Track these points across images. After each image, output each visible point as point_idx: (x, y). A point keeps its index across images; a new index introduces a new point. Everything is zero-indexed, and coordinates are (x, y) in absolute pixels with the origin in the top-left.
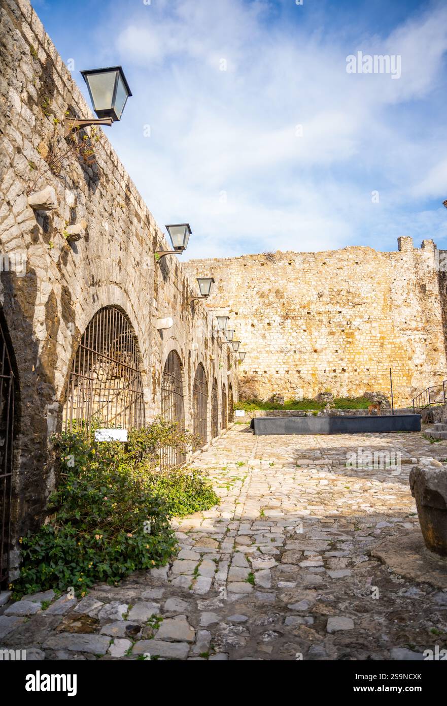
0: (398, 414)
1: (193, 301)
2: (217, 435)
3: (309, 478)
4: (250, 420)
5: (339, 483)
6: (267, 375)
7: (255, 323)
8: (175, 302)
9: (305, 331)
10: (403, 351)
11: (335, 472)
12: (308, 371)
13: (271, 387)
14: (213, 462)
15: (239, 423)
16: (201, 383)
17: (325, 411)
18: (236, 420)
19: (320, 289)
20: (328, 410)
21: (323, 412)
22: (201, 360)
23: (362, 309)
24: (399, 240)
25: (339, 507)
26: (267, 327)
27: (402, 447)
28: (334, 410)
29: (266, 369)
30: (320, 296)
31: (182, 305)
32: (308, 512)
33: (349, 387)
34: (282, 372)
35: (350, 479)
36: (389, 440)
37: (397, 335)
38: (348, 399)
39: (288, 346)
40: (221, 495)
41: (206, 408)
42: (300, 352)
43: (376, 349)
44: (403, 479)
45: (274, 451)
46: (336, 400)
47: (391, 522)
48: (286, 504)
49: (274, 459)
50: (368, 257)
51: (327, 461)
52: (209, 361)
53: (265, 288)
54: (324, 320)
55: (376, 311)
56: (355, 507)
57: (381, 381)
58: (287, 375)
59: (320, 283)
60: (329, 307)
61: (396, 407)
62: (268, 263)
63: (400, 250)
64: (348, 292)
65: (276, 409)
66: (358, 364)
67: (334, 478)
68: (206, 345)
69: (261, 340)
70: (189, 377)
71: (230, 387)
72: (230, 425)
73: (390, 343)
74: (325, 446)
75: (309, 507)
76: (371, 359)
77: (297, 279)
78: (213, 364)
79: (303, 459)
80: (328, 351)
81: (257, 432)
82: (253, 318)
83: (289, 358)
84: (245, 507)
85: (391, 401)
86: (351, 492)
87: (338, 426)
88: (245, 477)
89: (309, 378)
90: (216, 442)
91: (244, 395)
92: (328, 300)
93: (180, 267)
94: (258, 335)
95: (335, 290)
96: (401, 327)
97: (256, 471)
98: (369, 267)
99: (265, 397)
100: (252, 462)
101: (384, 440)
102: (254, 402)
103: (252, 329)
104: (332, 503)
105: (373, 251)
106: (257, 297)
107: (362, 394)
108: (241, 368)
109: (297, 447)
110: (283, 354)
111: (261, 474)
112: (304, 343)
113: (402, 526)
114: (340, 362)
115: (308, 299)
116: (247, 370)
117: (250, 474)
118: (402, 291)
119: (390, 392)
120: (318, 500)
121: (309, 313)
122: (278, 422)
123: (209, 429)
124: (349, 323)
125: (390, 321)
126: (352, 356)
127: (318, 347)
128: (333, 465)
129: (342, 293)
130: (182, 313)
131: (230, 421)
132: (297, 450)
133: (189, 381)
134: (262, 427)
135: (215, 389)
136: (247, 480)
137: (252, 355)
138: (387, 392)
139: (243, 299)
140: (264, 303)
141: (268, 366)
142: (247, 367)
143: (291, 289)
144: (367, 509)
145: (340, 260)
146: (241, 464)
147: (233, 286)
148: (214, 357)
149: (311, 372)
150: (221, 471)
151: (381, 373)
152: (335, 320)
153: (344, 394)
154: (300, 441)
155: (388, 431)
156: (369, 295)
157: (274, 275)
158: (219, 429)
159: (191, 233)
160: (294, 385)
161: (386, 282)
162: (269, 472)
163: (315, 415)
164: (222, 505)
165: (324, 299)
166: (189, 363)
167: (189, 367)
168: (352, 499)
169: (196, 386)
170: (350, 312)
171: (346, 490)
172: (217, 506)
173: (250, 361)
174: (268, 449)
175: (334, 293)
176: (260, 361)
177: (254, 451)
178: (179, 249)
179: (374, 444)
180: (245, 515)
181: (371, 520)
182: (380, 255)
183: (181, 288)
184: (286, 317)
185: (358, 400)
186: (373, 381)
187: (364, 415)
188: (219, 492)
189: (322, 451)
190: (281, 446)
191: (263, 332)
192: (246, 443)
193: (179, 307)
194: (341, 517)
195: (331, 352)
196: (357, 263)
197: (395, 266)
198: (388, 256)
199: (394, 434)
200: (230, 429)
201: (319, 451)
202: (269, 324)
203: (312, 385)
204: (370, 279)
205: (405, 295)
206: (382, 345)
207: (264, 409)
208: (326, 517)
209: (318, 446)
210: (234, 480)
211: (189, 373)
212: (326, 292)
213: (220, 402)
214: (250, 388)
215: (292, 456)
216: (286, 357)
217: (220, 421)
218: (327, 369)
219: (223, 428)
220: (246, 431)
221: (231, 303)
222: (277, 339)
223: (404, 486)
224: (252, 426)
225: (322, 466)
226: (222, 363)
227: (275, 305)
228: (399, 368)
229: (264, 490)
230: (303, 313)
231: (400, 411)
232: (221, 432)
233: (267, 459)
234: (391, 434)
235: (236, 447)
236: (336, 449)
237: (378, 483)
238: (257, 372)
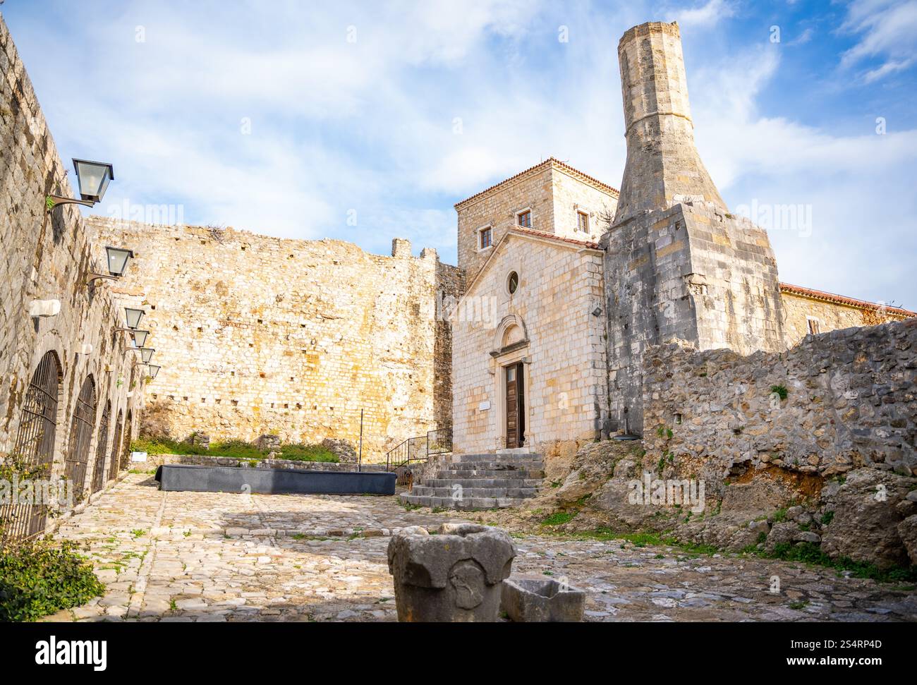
0: (366, 471)
1: (93, 280)
2: (100, 488)
3: (242, 554)
4: (154, 468)
5: (286, 561)
6: (188, 403)
7: (180, 324)
8: (67, 277)
9: (251, 345)
10: (380, 388)
11: (280, 546)
12: (248, 402)
13: (191, 421)
14: (93, 529)
15: (135, 472)
16: (86, 406)
17: (267, 461)
18: (131, 467)
19: (280, 290)
20: (271, 459)
21: (264, 462)
22: (91, 370)
23: (333, 326)
24: (395, 242)
25: (287, 593)
26: (196, 332)
27: (370, 514)
28: (280, 460)
29: (187, 395)
30: (279, 300)
31: (77, 283)
32: (242, 601)
33: (304, 430)
34: (211, 401)
35: (301, 555)
36: (353, 505)
37: (376, 366)
38: (301, 447)
39: (225, 365)
40: (106, 580)
41: (88, 445)
42: (241, 374)
43: (346, 381)
44: (371, 555)
45: (191, 514)
46: (283, 447)
47: (357, 611)
48: (211, 591)
49: (191, 526)
50: (351, 257)
51: (268, 530)
52: (103, 374)
53: (202, 277)
54: (280, 334)
55: (351, 330)
56: (308, 593)
57: (347, 426)
58: (217, 406)
59: (281, 282)
60: (290, 317)
61: (364, 462)
62: (212, 242)
63: (393, 256)
64: (319, 300)
65: (196, 453)
66: (319, 400)
67: (278, 553)
68: (103, 349)
69: (185, 351)
70: (70, 395)
71: (130, 416)
72: (121, 474)
73: (365, 376)
74: (265, 510)
75: (243, 594)
76: (337, 395)
77: (250, 271)
78: (110, 378)
79: (235, 527)
80: (279, 378)
81: (165, 485)
82: (178, 318)
83: (223, 382)
84: (146, 597)
85: (358, 453)
86: (303, 573)
87: (285, 482)
88: (146, 553)
89: (248, 412)
90: (97, 499)
91: (148, 429)
92: (290, 307)
93: (82, 225)
94: (182, 343)
95: (302, 294)
96: (381, 356)
97: (163, 543)
98: (351, 271)
99: (180, 434)
100: (157, 530)
101: (346, 504)
102: (162, 441)
103: (174, 333)
104: (277, 587)
105: (359, 250)
106: (188, 288)
107: (320, 441)
108: (150, 389)
109: (225, 510)
110: (215, 375)
111: (171, 548)
112: (247, 362)
113: (371, 615)
114: (296, 394)
115: (262, 301)
116: (157, 392)
117: (154, 547)
118: (388, 309)
119: (359, 442)
120: (257, 584)
121: (260, 321)
122: (199, 474)
123: (89, 479)
124: (314, 342)
125: (369, 346)
126: (313, 388)
127: (267, 370)
128: (276, 537)
129: (310, 300)
130: (74, 295)
131: (122, 468)
132: (225, 514)
133: (70, 401)
134: (173, 478)
135: (106, 417)
136: (149, 557)
137: (168, 371)
138: (354, 441)
139: (166, 288)
140: (197, 298)
141: (190, 390)
142: (159, 388)
143: (238, 283)
144: (325, 594)
145: (314, 255)
146: (139, 534)
147: (155, 267)
148: (111, 368)
149: (253, 405)
150: (105, 544)
151: (349, 415)
152: (294, 336)
153: (296, 439)
154: (230, 502)
155: (352, 492)
156: (345, 308)
157: (218, 260)
158: (105, 479)
159: (112, 178)
160: (226, 422)
161: (369, 294)
162: (182, 545)
163: (252, 465)
164: (108, 596)
165: (284, 304)
166: (73, 373)
167: (73, 379)
168: (304, 581)
169: (78, 409)
170: (317, 328)
171: (296, 570)
172: (99, 598)
173: (164, 380)
174: (182, 512)
175: (299, 299)
176: (180, 381)
177: (160, 514)
178: (90, 199)
179: (333, 509)
180: (146, 609)
181: (330, 608)
182: (367, 258)
183: (78, 256)
184: (227, 322)
185: (315, 449)
186: (337, 425)
187: (321, 469)
188: (102, 576)
189: (262, 516)
190: (201, 507)
191: (190, 340)
192: (147, 502)
193: (70, 286)
194: (289, 606)
195: (284, 379)
196: (335, 263)
197: (384, 275)
198: (378, 260)
199: (360, 497)
200: (121, 480)
201: (257, 517)
202: (200, 329)
203: (252, 424)
204: (349, 287)
205: (392, 315)
206: (354, 377)
207: (178, 453)
208: (269, 607)
209: (256, 510)
210: (127, 557)
211: (71, 388)
212: (288, 296)
213: (111, 437)
214: (159, 420)
215: (218, 522)
216: (219, 380)
217: (107, 466)
218: (276, 403)
219: (111, 478)
220: (147, 483)
221: (146, 290)
222: (209, 353)
223: (372, 565)
224: (159, 476)
225: (262, 538)
226: (122, 379)
227: (213, 303)
228: (373, 410)
229: (176, 571)
230: (252, 321)
231: (370, 467)
232: (107, 483)
233: (180, 525)
234: (356, 498)
235: (131, 507)
236: (281, 514)
237: (338, 561)
238: (172, 397)
